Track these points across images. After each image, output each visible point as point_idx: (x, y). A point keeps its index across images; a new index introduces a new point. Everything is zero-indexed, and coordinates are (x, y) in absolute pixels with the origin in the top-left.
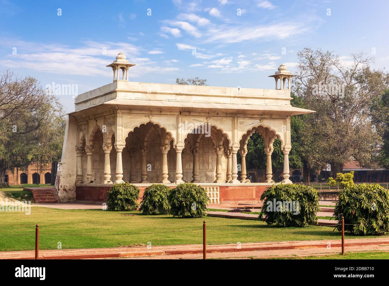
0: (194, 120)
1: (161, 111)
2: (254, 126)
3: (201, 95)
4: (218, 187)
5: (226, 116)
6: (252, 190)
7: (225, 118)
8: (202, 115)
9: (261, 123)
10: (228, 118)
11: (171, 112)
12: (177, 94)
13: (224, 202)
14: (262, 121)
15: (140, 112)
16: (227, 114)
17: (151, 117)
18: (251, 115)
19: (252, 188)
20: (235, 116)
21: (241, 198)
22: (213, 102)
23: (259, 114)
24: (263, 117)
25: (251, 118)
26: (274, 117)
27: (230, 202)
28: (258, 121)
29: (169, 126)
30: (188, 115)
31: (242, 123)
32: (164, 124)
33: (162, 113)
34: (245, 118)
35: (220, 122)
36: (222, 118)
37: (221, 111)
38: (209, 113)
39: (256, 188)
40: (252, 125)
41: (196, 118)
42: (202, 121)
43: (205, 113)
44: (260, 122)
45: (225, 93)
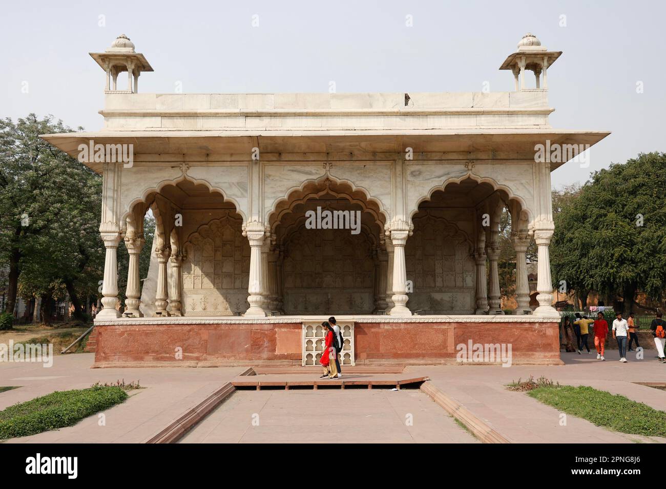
0: (293, 171)
1: (208, 154)
2: (451, 180)
3: (307, 115)
4: (350, 326)
5: (373, 158)
6: (444, 332)
7: (371, 163)
8: (312, 159)
9: (470, 172)
10: (378, 163)
11: (232, 155)
12: (247, 115)
13: (367, 361)
14: (470, 167)
15: (156, 158)
16: (374, 153)
17: (184, 167)
18: (441, 154)
19: (446, 327)
20: (396, 158)
21: (415, 352)
22: (339, 128)
23: (462, 149)
24: (472, 156)
25: (440, 161)
26: (503, 156)
27: (384, 361)
28: (461, 167)
29: (231, 185)
30: (275, 159)
31: (418, 173)
32: (216, 183)
33: (210, 159)
34: (425, 162)
35: (359, 174)
36: (363, 163)
37: (358, 147)
38: (328, 153)
39: (455, 328)
40: (444, 178)
41: (298, 167)
42: (314, 172)
43: (319, 153)
44: (466, 169)
45: (371, 106)
